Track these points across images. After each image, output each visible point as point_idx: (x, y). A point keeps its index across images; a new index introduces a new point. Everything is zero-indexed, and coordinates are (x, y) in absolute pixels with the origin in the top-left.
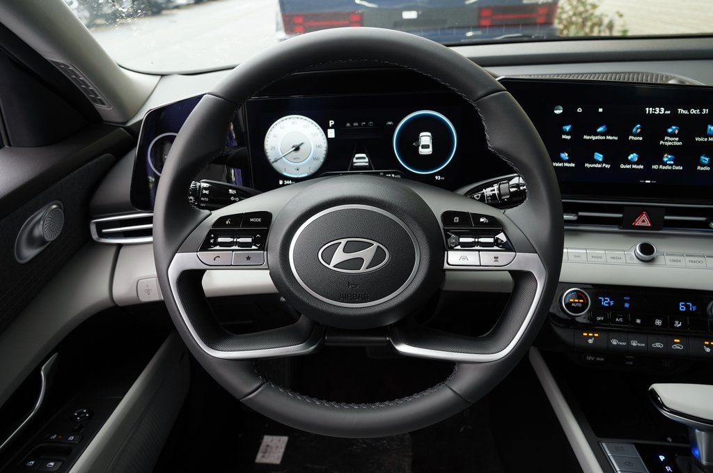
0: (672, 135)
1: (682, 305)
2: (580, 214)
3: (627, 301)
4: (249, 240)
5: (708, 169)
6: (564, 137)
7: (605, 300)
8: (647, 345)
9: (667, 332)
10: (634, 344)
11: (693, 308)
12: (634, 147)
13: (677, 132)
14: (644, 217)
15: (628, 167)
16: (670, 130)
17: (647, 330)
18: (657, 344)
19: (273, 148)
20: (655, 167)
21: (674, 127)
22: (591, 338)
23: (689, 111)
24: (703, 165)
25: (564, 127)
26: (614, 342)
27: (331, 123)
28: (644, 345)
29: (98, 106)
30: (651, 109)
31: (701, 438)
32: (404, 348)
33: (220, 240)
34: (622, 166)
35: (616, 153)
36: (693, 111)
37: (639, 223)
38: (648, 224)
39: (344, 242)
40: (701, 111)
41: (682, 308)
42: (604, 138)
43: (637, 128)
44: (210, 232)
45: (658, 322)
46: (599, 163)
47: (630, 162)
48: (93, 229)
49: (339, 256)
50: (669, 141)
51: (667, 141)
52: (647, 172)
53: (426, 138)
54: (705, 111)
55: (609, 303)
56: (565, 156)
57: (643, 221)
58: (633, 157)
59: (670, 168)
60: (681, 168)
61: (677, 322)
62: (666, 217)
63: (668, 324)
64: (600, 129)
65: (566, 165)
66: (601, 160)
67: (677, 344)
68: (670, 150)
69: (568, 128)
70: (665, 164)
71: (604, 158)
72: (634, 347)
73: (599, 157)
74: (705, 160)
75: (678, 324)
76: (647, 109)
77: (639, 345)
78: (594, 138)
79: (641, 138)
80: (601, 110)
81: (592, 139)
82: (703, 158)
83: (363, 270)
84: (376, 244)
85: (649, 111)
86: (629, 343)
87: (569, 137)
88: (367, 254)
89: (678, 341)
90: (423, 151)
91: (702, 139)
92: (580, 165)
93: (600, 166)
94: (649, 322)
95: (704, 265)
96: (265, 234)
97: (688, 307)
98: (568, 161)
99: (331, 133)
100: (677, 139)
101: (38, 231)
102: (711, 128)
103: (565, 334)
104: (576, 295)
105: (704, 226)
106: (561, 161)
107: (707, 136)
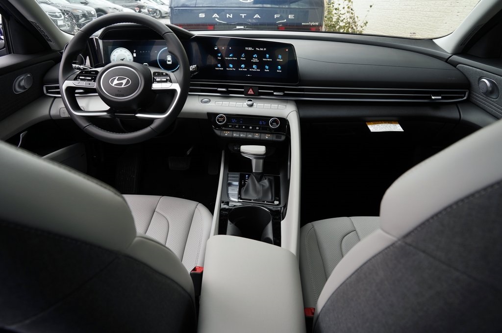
0: (255, 58)
2: (228, 89)
4: (90, 78)
5: (268, 71)
6: (218, 58)
8: (246, 136)
9: (254, 131)
12: (243, 62)
14: (251, 90)
15: (241, 70)
16: (254, 56)
17: (247, 130)
18: (249, 135)
19: (114, 60)
20: (251, 70)
22: (226, 134)
24: (267, 69)
25: (218, 54)
26: (235, 135)
27: (135, 51)
29: (49, 42)
31: (254, 162)
32: (138, 115)
33: (80, 77)
34: (239, 69)
35: (237, 64)
36: (261, 49)
37: (249, 93)
38: (252, 93)
39: (117, 77)
41: (261, 123)
42: (232, 58)
43: (243, 55)
44: (78, 75)
45: (251, 128)
46: (231, 68)
47: (242, 68)
48: (45, 89)
49: (116, 82)
50: (255, 60)
52: (248, 72)
53: (169, 58)
54: (265, 49)
55: (235, 121)
56: (219, 65)
57: (251, 92)
58: (243, 66)
59: (256, 70)
60: (260, 70)
62: (259, 91)
63: (254, 128)
64: (231, 55)
65: (220, 69)
67: (257, 136)
68: (255, 63)
69: (220, 55)
70: (254, 69)
71: (233, 66)
73: (231, 66)
74: (267, 67)
75: (257, 128)
77: (243, 136)
78: (229, 59)
79: (245, 59)
80: (230, 48)
83: (123, 86)
84: (127, 78)
85: (247, 49)
86: (240, 135)
87: (220, 58)
88: (124, 82)
89: (257, 134)
90: (168, 63)
91: (265, 60)
92: (225, 68)
94: (247, 127)
96: (96, 77)
97: (263, 123)
98: (221, 67)
99: (135, 55)
100: (257, 59)
101: (22, 83)
102: (267, 55)
103: (218, 132)
104: (221, 117)
105: (272, 94)
106: (218, 67)
107: (267, 59)
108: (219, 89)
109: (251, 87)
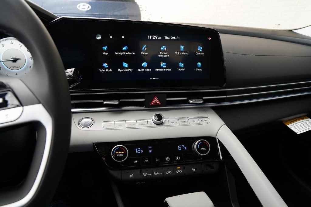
1: (180, 147)
2: (121, 100)
3: (150, 149)
5: (184, 70)
6: (104, 53)
7: (138, 150)
8: (163, 173)
9: (174, 164)
10: (156, 174)
11: (185, 148)
12: (144, 59)
13: (165, 49)
14: (156, 99)
15: (142, 70)
16: (162, 48)
17: (162, 164)
18: (168, 172)
20: (157, 70)
21: (164, 47)
22: (131, 175)
23: (170, 38)
24: (181, 68)
25: (103, 48)
26: (145, 175)
28: (161, 173)
30: (150, 36)
34: (139, 70)
35: (135, 62)
36: (172, 38)
37: (153, 103)
38: (158, 103)
40: (176, 38)
41: (180, 149)
42: (127, 53)
43: (145, 48)
45: (168, 159)
46: (126, 68)
47: (143, 68)
51: (161, 54)
52: (153, 73)
54: (178, 38)
55: (140, 152)
56: (106, 65)
57: (156, 101)
58: (144, 64)
59: (165, 70)
60: (171, 70)
61: (177, 157)
62: (168, 99)
63: (173, 159)
64: (124, 48)
65: (107, 70)
66: (127, 66)
67: (179, 170)
68: (164, 60)
69: (105, 48)
70: (162, 68)
71: (128, 65)
72: (156, 175)
73: (125, 65)
74: (182, 65)
75: (178, 158)
76: (149, 36)
77: (159, 174)
78: (121, 54)
79: (147, 53)
80: (123, 37)
81: (120, 55)
82: (180, 64)
85: (150, 37)
86: (153, 174)
87: (107, 54)
89: (179, 168)
91: (178, 53)
92: (115, 70)
93: (127, 70)
94: (163, 160)
95: (188, 123)
97: (182, 147)
98: (108, 68)
100: (166, 53)
102: (182, 47)
103: (116, 174)
104: (120, 149)
105: (186, 102)
106: (104, 68)
107: (181, 52)
108: (105, 102)
109: (156, 95)
